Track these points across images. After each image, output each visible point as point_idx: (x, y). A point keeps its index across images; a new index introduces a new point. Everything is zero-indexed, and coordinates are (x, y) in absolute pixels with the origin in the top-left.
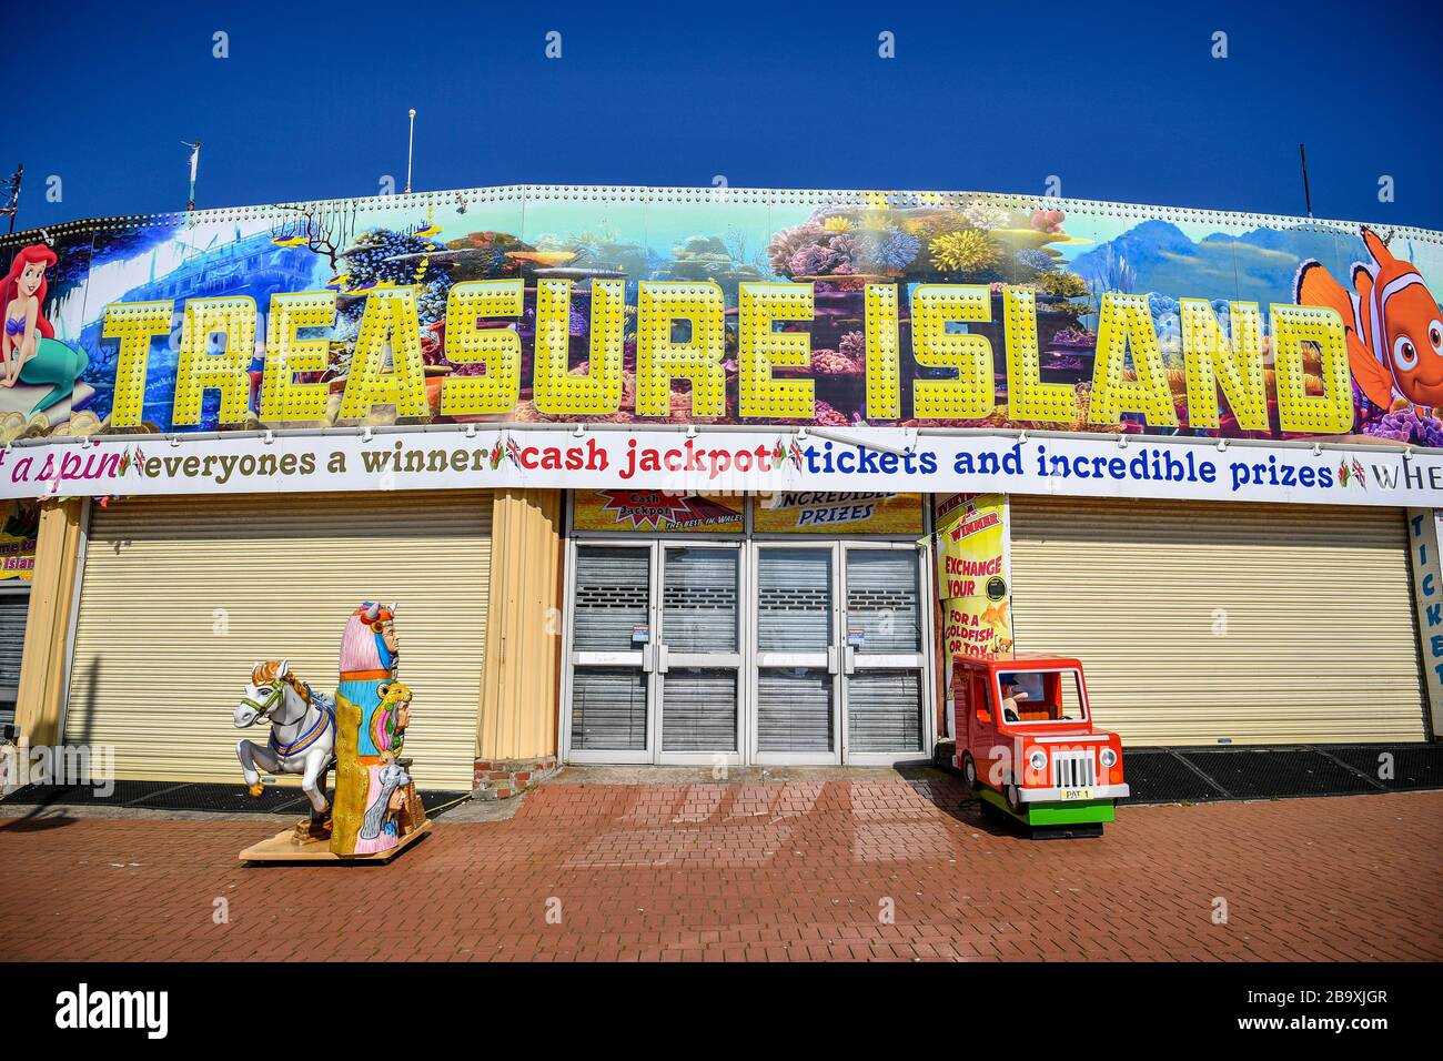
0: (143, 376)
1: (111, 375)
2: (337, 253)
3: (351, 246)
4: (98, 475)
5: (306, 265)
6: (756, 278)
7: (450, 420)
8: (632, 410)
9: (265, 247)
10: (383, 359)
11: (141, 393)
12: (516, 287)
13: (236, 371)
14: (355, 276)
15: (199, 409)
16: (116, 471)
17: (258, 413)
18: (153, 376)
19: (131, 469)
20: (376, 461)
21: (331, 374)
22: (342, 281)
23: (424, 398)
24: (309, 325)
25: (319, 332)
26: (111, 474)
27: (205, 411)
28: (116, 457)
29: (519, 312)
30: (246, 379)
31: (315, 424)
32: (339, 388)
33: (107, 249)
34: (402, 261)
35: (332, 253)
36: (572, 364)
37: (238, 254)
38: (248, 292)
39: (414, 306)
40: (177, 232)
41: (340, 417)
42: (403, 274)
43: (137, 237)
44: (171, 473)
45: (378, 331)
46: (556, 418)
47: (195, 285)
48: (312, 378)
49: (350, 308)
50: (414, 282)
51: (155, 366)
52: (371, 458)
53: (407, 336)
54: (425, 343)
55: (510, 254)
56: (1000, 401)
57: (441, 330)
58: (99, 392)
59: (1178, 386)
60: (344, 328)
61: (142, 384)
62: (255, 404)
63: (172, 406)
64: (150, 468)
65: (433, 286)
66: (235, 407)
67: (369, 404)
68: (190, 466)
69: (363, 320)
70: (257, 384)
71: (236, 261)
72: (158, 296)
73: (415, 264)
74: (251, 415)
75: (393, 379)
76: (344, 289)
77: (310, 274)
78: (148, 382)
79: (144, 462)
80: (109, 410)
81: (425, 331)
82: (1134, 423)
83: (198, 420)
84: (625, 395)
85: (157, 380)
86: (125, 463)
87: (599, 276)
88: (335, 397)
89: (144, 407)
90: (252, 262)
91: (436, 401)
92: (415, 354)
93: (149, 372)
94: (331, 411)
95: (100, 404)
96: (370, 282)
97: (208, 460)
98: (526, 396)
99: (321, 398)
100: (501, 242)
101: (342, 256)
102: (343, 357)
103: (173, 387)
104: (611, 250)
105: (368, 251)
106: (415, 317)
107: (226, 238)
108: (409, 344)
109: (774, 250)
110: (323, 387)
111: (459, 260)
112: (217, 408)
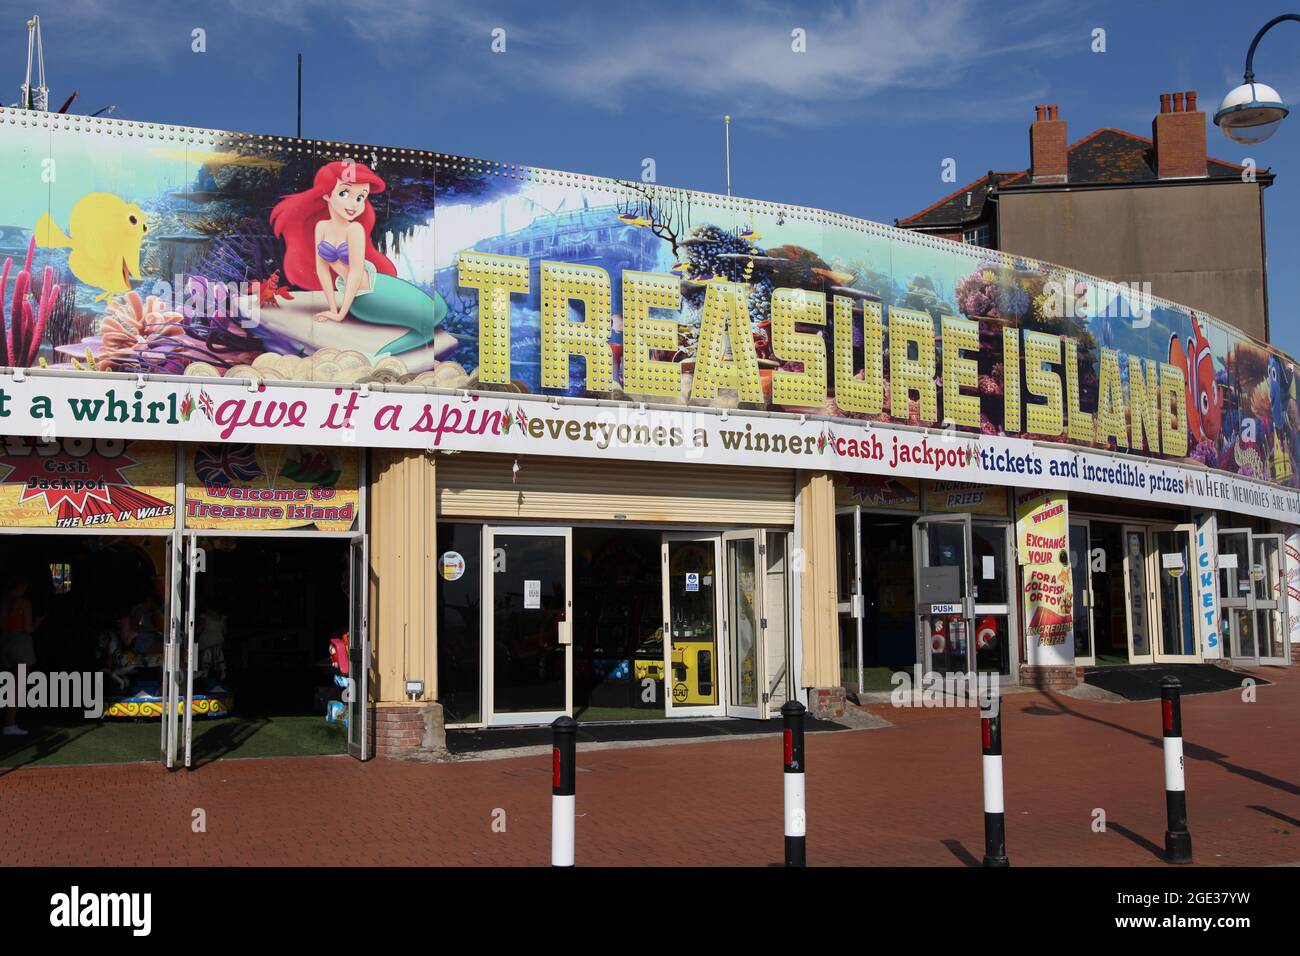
0: (507, 333)
1: (474, 328)
2: (678, 240)
3: (688, 237)
4: (481, 430)
5: (651, 247)
6: (949, 313)
7: (779, 408)
8: (889, 412)
9: (612, 222)
10: (723, 347)
11: (507, 350)
12: (820, 298)
13: (597, 340)
14: (695, 266)
15: (566, 373)
16: (500, 428)
17: (622, 384)
18: (517, 335)
19: (514, 428)
20: (731, 439)
21: (681, 356)
22: (684, 268)
23: (759, 387)
24: (658, 306)
25: (668, 314)
26: (495, 431)
27: (572, 376)
28: (497, 414)
29: (824, 322)
30: (608, 350)
31: (672, 400)
32: (689, 369)
33: (451, 190)
34: (732, 259)
35: (673, 240)
36: (856, 372)
37: (588, 224)
38: (600, 263)
39: (746, 303)
40: (523, 187)
41: (693, 396)
42: (734, 271)
43: (481, 183)
44: (555, 435)
45: (718, 321)
46: (849, 415)
47: (548, 247)
48: (666, 356)
49: (693, 295)
50: (743, 280)
51: (518, 324)
52: (727, 437)
53: (742, 329)
54: (757, 338)
55: (814, 270)
56: (1066, 423)
57: (768, 328)
58: (462, 343)
59: (1128, 419)
60: (688, 314)
61: (506, 341)
62: (619, 374)
63: (539, 368)
64: (534, 428)
65: (759, 287)
66: (600, 375)
67: (716, 386)
68: (572, 430)
69: (704, 308)
70: (618, 355)
71: (586, 230)
72: (512, 252)
73: (743, 263)
74: (616, 385)
75: (733, 366)
76: (687, 276)
77: (655, 257)
78: (513, 341)
79: (527, 422)
80: (476, 364)
81: (754, 327)
82: (1113, 446)
83: (566, 384)
84: (886, 399)
85: (521, 339)
86: (507, 422)
87: (869, 298)
88: (686, 377)
89: (512, 365)
90: (602, 235)
91: (768, 390)
92: (750, 346)
93: (513, 330)
94: (685, 390)
95: (465, 354)
96: (707, 274)
97: (588, 425)
98: (831, 394)
99: (676, 377)
100: (807, 258)
101: (683, 244)
102: (690, 341)
103: (538, 349)
104: (871, 275)
105: (703, 244)
106: (747, 313)
107: (574, 205)
108: (744, 337)
109: (958, 292)
110: (676, 367)
111: (777, 268)
112: (583, 375)
